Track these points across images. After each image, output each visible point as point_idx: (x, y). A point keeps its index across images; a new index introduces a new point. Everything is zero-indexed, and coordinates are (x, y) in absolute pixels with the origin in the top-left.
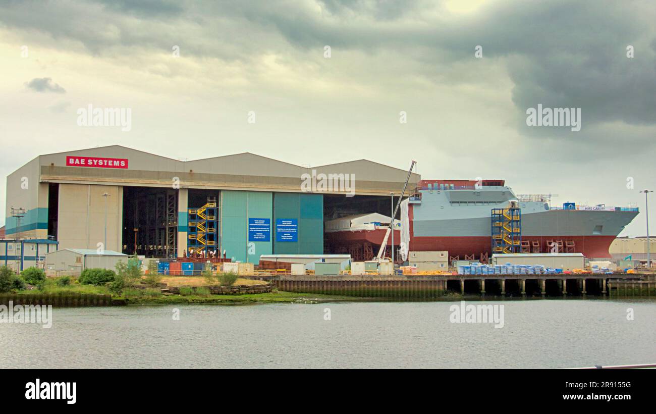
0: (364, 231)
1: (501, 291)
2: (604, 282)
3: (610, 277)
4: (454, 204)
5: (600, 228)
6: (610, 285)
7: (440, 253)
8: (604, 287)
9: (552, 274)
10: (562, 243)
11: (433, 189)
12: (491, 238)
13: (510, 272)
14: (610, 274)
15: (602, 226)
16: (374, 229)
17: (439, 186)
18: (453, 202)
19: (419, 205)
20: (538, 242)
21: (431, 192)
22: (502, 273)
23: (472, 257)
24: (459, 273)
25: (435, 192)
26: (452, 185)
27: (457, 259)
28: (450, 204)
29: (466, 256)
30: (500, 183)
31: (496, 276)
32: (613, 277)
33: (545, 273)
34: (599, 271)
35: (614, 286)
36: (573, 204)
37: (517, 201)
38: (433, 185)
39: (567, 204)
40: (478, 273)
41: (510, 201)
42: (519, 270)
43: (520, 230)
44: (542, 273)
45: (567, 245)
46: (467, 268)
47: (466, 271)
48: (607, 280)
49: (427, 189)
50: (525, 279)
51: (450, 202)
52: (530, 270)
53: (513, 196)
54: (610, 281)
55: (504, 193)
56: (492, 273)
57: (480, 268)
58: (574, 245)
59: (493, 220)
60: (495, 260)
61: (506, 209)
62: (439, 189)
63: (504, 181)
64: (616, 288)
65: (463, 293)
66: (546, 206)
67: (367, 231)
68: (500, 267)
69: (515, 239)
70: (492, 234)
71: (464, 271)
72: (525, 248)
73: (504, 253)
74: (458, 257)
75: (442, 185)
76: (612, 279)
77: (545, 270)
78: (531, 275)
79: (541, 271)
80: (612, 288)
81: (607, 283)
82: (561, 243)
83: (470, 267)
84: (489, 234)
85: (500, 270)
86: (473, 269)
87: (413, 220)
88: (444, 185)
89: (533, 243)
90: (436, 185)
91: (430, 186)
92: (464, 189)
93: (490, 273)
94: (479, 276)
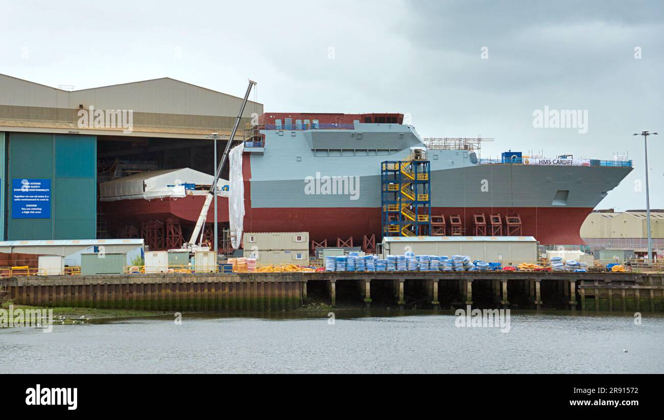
0: (167, 199)
1: (398, 298)
2: (573, 285)
3: (582, 277)
4: (319, 154)
5: (564, 194)
6: (583, 291)
7: (294, 235)
8: (573, 295)
9: (484, 272)
10: (500, 219)
11: (283, 128)
12: (381, 209)
13: (412, 267)
14: (583, 273)
15: (568, 191)
16: (185, 196)
17: (294, 122)
18: (317, 150)
19: (261, 154)
20: (459, 217)
21: (281, 133)
22: (399, 269)
23: (349, 242)
24: (327, 269)
25: (288, 133)
26: (316, 122)
27: (323, 245)
28: (311, 153)
29: (339, 240)
30: (396, 119)
31: (389, 274)
32: (588, 278)
33: (471, 270)
34: (563, 268)
35: (590, 293)
36: (519, 154)
37: (424, 149)
38: (283, 122)
39: (507, 155)
40: (359, 269)
41: (413, 148)
42: (428, 265)
43: (429, 198)
44: (467, 270)
45: (508, 223)
46: (341, 260)
47: (338, 265)
48: (578, 283)
49: (274, 128)
50: (438, 279)
51: (313, 150)
52: (445, 265)
53: (416, 141)
54: (582, 284)
55: (402, 136)
56: (384, 270)
57: (363, 261)
58: (520, 223)
59: (384, 179)
60: (387, 246)
61: (406, 162)
62: (294, 128)
63: (403, 115)
64: (593, 297)
65: (334, 302)
66: (473, 157)
67: (172, 199)
68: (396, 259)
69: (422, 211)
70: (383, 203)
71: (336, 266)
72: (438, 228)
73: (403, 236)
74: (326, 241)
75: (299, 122)
76: (586, 281)
77: (471, 264)
78: (447, 272)
79: (464, 265)
80: (586, 297)
81: (577, 288)
82: (497, 218)
83: (346, 259)
84: (378, 205)
85: (396, 265)
86: (351, 263)
87: (250, 180)
88: (303, 123)
89: (451, 218)
90: (288, 121)
91: (278, 122)
92: (335, 127)
93: (378, 270)
94: (362, 273)
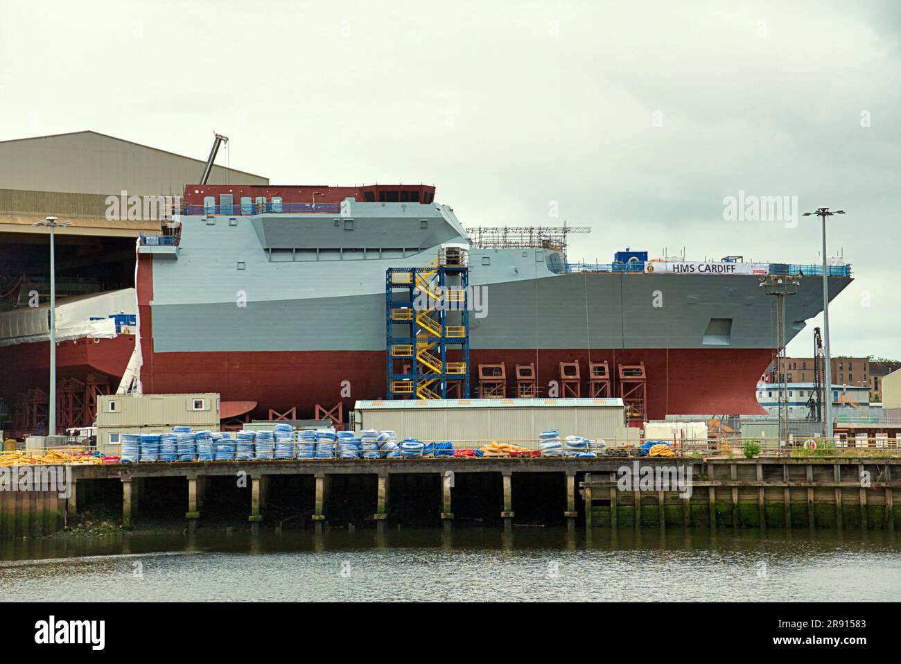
0: (83, 340)
1: (249, 510)
2: (571, 482)
3: (585, 467)
4: (277, 257)
5: (724, 325)
6: (588, 492)
7: (191, 398)
8: (571, 499)
9: (413, 459)
10: (607, 370)
11: (218, 212)
12: (384, 354)
13: (282, 453)
14: (589, 459)
15: (731, 320)
17: (236, 201)
18: (274, 250)
19: (172, 258)
20: (532, 367)
21: (211, 221)
22: (260, 454)
23: (337, 410)
24: (124, 457)
25: (223, 220)
26: (277, 201)
27: (290, 416)
28: (263, 251)
29: (318, 407)
30: (423, 194)
32: (596, 468)
33: (390, 456)
34: (559, 450)
35: (601, 495)
36: (643, 256)
37: (466, 246)
38: (218, 202)
39: (622, 257)
40: (183, 458)
41: (444, 246)
42: (311, 447)
43: (467, 332)
44: (384, 456)
46: (149, 440)
47: (144, 450)
48: (579, 477)
49: (201, 211)
50: (321, 473)
51: (267, 250)
52: (344, 447)
53: (454, 233)
54: (587, 479)
55: (424, 224)
56: (229, 457)
57: (190, 443)
58: (644, 376)
59: (392, 302)
61: (428, 270)
62: (238, 211)
63: (434, 188)
64: (607, 503)
65: (127, 521)
66: (556, 263)
67: (91, 340)
68: (254, 436)
69: (453, 357)
71: (140, 452)
73: (418, 398)
74: (294, 410)
75: (246, 201)
76: (593, 473)
77: (392, 444)
78: (347, 460)
79: (379, 448)
80: (594, 503)
81: (577, 488)
82: (603, 369)
85: (254, 447)
87: (151, 303)
88: (253, 201)
89: (518, 368)
90: (226, 199)
91: (209, 202)
92: (310, 210)
93: (219, 457)
94: (188, 464)
